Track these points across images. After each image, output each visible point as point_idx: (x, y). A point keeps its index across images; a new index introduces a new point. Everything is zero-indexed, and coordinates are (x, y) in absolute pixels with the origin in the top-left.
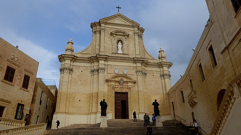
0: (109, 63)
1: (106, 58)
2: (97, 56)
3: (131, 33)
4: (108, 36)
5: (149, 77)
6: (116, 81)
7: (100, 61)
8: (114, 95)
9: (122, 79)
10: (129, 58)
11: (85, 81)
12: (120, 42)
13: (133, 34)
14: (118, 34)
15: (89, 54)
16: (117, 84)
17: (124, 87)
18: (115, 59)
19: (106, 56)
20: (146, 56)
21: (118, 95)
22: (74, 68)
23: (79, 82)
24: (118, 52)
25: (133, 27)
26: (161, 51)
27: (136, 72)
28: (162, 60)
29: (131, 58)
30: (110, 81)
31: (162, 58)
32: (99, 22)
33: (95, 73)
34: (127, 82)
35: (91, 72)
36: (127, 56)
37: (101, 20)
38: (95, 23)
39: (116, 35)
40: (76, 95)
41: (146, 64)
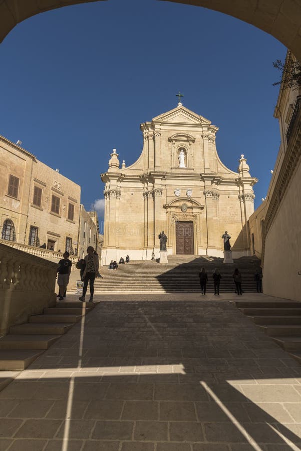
0: (168, 182)
1: (164, 176)
2: (152, 174)
3: (198, 137)
4: (165, 142)
5: (222, 200)
6: (177, 207)
7: (156, 180)
8: (175, 226)
10: (195, 174)
11: (137, 207)
12: (182, 151)
13: (201, 137)
14: (178, 138)
15: (141, 170)
16: (178, 210)
17: (188, 214)
18: (176, 177)
19: (164, 172)
20: (219, 169)
21: (180, 225)
22: (122, 190)
23: (130, 209)
24: (181, 167)
25: (201, 126)
26: (242, 161)
27: (204, 194)
28: (243, 174)
29: (197, 174)
30: (169, 207)
31: (242, 171)
32: (152, 122)
33: (150, 196)
34: (192, 208)
35: (144, 196)
36: (192, 171)
37: (154, 120)
38: (146, 124)
39: (176, 140)
40: (127, 225)
41: (219, 181)
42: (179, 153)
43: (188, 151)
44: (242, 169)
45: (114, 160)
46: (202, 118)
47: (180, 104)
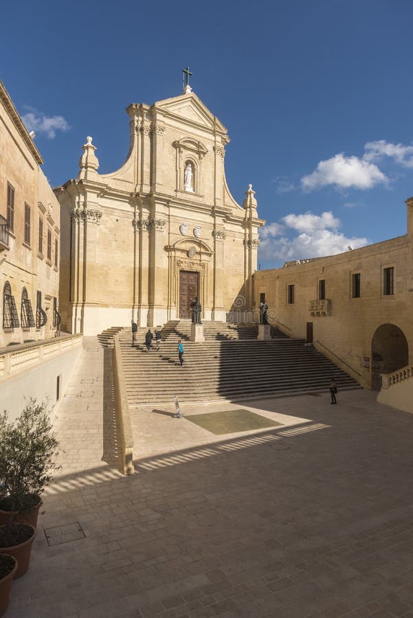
0: (173, 211)
1: (168, 202)
2: (152, 195)
3: (209, 147)
4: (168, 147)
5: (227, 243)
6: (183, 251)
7: (157, 205)
8: (179, 277)
9: (194, 248)
10: (204, 205)
11: (124, 242)
12: (190, 165)
13: (213, 149)
14: (188, 145)
15: (129, 182)
16: (184, 255)
17: (195, 262)
18: (183, 205)
19: (167, 196)
20: (226, 200)
21: (185, 276)
22: (104, 211)
23: (114, 244)
25: (214, 133)
26: (250, 193)
27: (213, 234)
28: (250, 211)
29: (206, 206)
30: (174, 250)
31: (250, 208)
32: (153, 106)
33: (144, 228)
34: (200, 253)
35: (134, 225)
36: (201, 199)
37: (158, 104)
38: (141, 106)
39: (185, 147)
40: (110, 269)
41: (228, 218)
42: (185, 168)
43: (198, 167)
44: (249, 205)
45: (90, 157)
46: (217, 121)
47: (188, 89)
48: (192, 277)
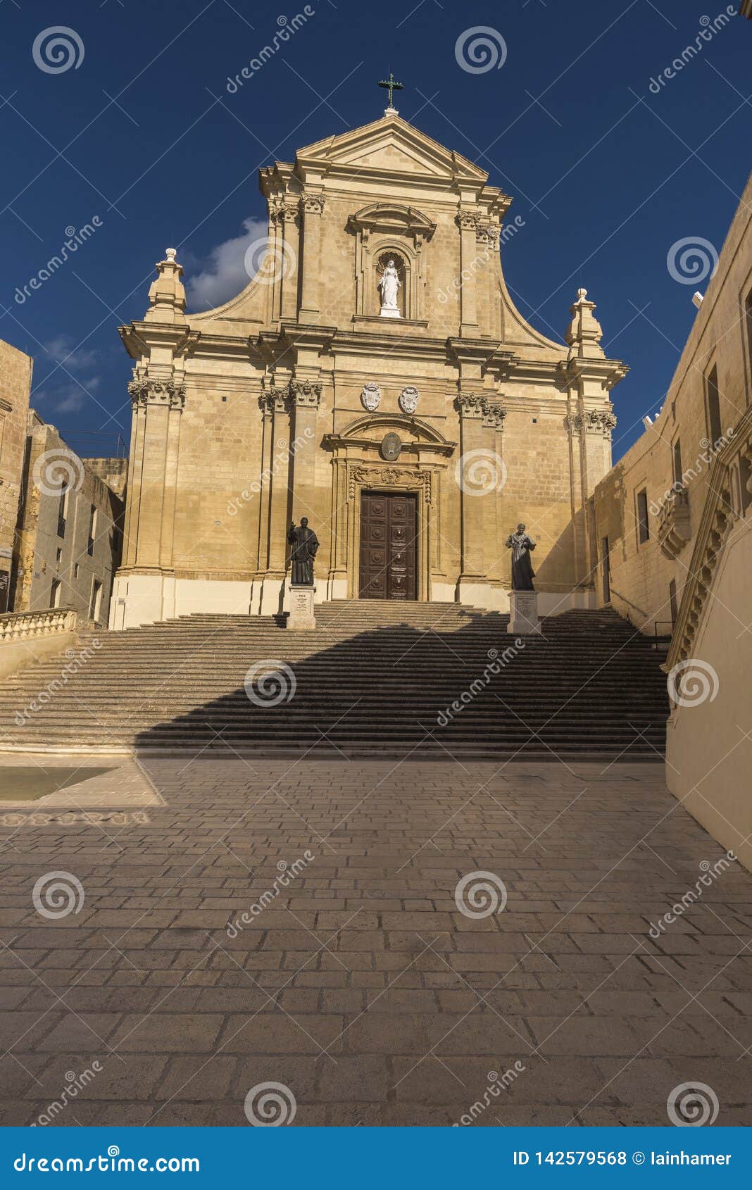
0: (343, 362)
1: (327, 343)
2: (288, 331)
3: (444, 220)
4: (335, 232)
5: (512, 427)
6: (366, 445)
7: (301, 354)
8: (358, 504)
9: (393, 435)
10: (428, 340)
11: (239, 441)
12: (392, 263)
13: (452, 222)
14: (381, 221)
15: (256, 321)
16: (372, 455)
17: (403, 469)
18: (365, 345)
19: (327, 329)
20: (508, 331)
21: (379, 503)
22: (190, 383)
23: (215, 447)
24: (384, 314)
25: (455, 187)
26: (580, 308)
27: (457, 405)
28: (580, 349)
29: (436, 341)
30: (344, 444)
31: (579, 340)
32: (297, 163)
33: (280, 406)
34: (414, 449)
35: (261, 405)
36: (421, 330)
37: (304, 154)
38: (276, 171)
39: (375, 228)
40: (204, 499)
41: (506, 369)
42: (380, 272)
43: (412, 265)
44: (578, 335)
45: (168, 283)
46: (460, 160)
47: (391, 112)
48: (398, 504)
